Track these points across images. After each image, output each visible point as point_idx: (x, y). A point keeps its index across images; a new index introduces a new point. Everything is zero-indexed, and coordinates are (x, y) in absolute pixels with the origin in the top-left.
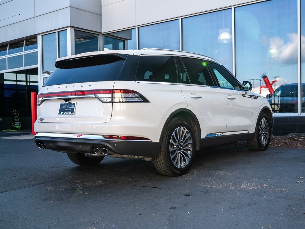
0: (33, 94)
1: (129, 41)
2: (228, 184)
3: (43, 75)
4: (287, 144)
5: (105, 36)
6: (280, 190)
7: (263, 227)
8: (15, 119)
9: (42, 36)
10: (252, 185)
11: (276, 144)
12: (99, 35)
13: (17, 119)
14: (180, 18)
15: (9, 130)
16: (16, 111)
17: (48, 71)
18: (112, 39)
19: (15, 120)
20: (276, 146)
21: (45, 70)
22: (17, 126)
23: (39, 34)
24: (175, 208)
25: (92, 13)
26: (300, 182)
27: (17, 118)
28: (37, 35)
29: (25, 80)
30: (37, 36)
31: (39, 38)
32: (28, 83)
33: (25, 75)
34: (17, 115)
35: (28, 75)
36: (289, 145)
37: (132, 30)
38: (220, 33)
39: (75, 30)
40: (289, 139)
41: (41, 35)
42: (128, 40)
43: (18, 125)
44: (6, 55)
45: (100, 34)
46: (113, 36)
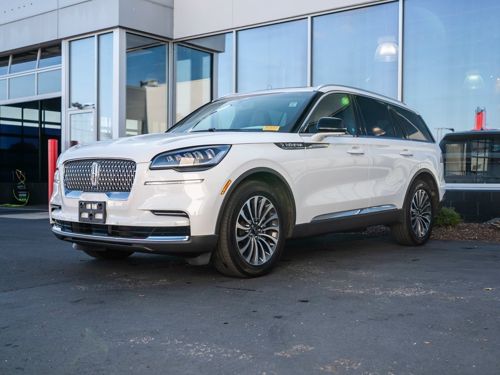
0: (52, 142)
1: (220, 54)
2: (373, 289)
3: (70, 109)
4: (486, 236)
5: (179, 45)
6: (456, 299)
7: (415, 344)
8: (19, 185)
9: (70, 41)
10: (412, 290)
11: (467, 235)
12: (168, 42)
13: (22, 187)
14: (309, 17)
15: (8, 204)
16: (20, 172)
17: (79, 103)
18: (190, 50)
19: (19, 187)
20: (465, 239)
21: (74, 101)
22: (21, 198)
23: (65, 39)
24: (281, 318)
25: (158, 4)
26: (490, 289)
27: (22, 184)
28: (61, 40)
29: (38, 120)
30: (61, 42)
31: (65, 45)
32: (43, 125)
33: (37, 111)
34: (23, 179)
35: (43, 111)
36: (489, 238)
37: (227, 35)
38: (379, 45)
39: (127, 32)
40: (490, 228)
41: (67, 40)
42: (218, 52)
43: (23, 197)
44: (6, 74)
45: (170, 41)
46: (193, 45)
